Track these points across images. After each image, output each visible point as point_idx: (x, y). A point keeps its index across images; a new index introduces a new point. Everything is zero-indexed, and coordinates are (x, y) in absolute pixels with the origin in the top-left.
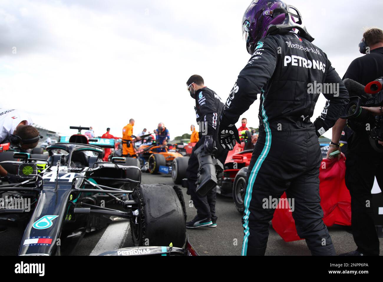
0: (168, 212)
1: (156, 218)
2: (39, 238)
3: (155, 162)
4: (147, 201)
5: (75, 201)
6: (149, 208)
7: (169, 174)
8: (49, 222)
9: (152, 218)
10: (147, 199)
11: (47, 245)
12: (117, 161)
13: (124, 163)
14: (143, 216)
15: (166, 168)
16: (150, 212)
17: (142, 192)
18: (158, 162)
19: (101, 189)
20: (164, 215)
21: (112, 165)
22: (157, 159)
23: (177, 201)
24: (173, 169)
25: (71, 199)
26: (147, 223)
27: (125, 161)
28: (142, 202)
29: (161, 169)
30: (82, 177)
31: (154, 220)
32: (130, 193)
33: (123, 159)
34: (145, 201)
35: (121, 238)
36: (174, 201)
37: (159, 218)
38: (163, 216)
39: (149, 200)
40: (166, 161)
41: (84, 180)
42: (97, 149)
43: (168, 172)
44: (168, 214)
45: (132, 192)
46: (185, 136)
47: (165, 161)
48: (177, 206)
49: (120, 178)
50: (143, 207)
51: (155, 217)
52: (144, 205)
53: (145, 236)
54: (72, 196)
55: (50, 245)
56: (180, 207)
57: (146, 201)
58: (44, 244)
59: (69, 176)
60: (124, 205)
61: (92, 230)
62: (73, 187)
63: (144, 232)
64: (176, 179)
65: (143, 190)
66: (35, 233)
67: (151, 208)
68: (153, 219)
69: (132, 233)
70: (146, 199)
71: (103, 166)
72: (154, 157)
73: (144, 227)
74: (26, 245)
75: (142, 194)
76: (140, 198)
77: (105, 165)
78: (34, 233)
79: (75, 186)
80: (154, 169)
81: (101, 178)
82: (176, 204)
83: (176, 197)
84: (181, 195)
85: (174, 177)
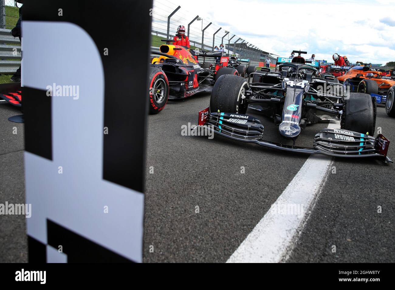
0: (361, 110)
3: (365, 89)
7: (383, 104)
18: (369, 88)
22: (369, 85)
24: (388, 100)
40: (379, 88)
43: (380, 101)
47: (377, 88)
64: (391, 111)
72: (364, 82)
85: (388, 108)
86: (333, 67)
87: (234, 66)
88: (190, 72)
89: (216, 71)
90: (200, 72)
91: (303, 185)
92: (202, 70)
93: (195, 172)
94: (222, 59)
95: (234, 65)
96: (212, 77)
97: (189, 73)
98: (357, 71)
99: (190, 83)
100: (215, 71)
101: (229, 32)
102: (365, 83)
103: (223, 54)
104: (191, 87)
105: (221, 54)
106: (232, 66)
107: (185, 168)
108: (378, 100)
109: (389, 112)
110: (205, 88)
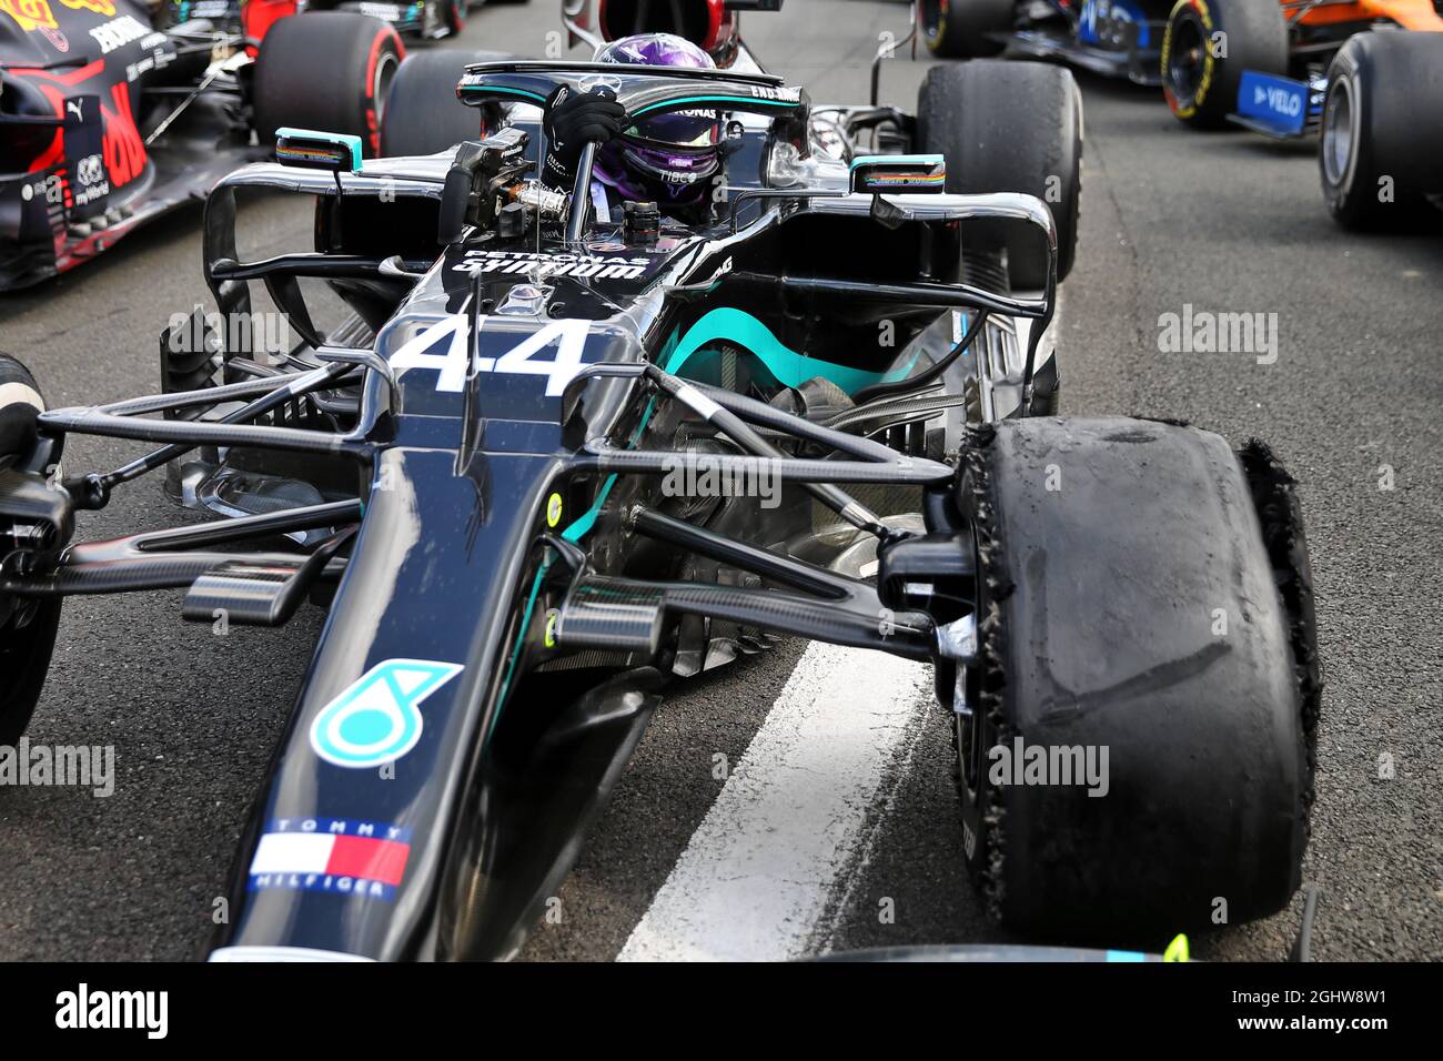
0: (1168, 659)
1: (1079, 692)
2: (336, 833)
3: (1210, 44)
4: (1023, 567)
5: (575, 532)
6: (1040, 617)
8: (405, 710)
9: (1050, 693)
10: (1031, 553)
14: (997, 672)
15: (1291, 92)
16: (1042, 645)
17: (998, 490)
20: (1141, 678)
22: (1228, 21)
23: (1246, 577)
25: (552, 525)
27: (934, 180)
28: (993, 570)
29: (1253, 96)
31: (1066, 710)
33: (926, 169)
34: (1011, 561)
35: (891, 738)
36: (1228, 577)
37: (1106, 695)
38: (1130, 683)
39: (1039, 563)
40: (1294, 31)
43: (1301, 119)
44: (1170, 673)
48: (1247, 617)
49: (911, 278)
50: (997, 605)
51: (1076, 685)
52: (1004, 593)
54: (560, 502)
56: (1270, 623)
57: (1018, 566)
59: (548, 353)
60: (886, 576)
61: (714, 660)
64: (1350, 197)
67: (1049, 615)
68: (1057, 699)
70: (1020, 555)
74: (264, 875)
75: (1000, 513)
79: (583, 431)
80: (1200, 95)
81: (784, 279)
82: (1242, 600)
83: (1243, 543)
84: (1288, 528)
85: (1336, 173)
88: (76, 99)
89: (256, 38)
90: (146, 65)
91: (771, 830)
92: (159, 45)
102: (1205, 10)
104: (95, 191)
108: (1289, 116)
109: (1342, 204)
110: (189, 168)
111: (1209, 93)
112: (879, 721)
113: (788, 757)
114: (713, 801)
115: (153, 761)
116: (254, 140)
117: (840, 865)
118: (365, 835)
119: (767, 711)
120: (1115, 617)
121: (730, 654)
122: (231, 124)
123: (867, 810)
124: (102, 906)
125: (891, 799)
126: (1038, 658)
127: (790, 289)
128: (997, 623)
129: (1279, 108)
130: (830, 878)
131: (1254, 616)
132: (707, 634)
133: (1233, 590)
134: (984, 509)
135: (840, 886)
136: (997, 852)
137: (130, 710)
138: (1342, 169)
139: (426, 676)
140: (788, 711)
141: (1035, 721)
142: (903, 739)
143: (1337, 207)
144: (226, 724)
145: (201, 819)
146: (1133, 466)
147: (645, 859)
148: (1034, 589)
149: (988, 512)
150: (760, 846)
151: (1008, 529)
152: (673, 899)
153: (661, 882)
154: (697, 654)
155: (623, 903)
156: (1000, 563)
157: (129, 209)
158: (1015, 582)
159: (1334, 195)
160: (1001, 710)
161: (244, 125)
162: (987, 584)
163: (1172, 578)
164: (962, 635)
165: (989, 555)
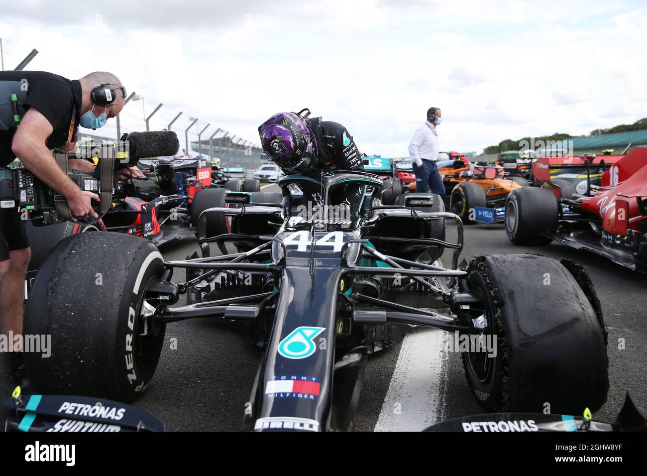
0: (560, 323)
1: (532, 336)
2: (294, 379)
3: (464, 200)
4: (507, 296)
5: (347, 292)
6: (515, 311)
7: (500, 224)
8: (309, 341)
9: (522, 336)
10: (508, 291)
11: (312, 397)
12: (416, 202)
13: (430, 206)
14: (500, 330)
15: (488, 211)
16: (517, 320)
17: (492, 273)
18: (470, 198)
19: (400, 267)
20: (552, 330)
21: (405, 212)
22: (469, 193)
23: (579, 297)
24: (507, 215)
25: (342, 290)
26: (511, 349)
27: (430, 202)
28: (495, 298)
30: (358, 242)
31: (528, 342)
32: (461, 277)
33: (428, 199)
34: (502, 294)
35: (438, 370)
36: (574, 297)
37: (541, 336)
38: (549, 331)
39: (511, 294)
40: (487, 196)
41: (362, 247)
42: (374, 179)
43: (493, 219)
45: (465, 273)
46: (506, 145)
47: (485, 197)
48: (583, 309)
49: (418, 237)
50: (498, 309)
51: (531, 333)
52: (502, 304)
53: (508, 378)
54: (343, 282)
55: (317, 398)
56: (590, 311)
57: (505, 295)
58: (306, 396)
59: (332, 240)
60: (454, 303)
61: (377, 349)
62: (344, 263)
63: (505, 367)
64: (516, 235)
65: (494, 270)
66: (286, 368)
67: (519, 311)
68: (524, 338)
69: (464, 362)
70: (505, 292)
71: (385, 214)
72: (460, 188)
73: (506, 356)
74: (271, 394)
75: (495, 280)
76: (491, 289)
77: (389, 212)
78: (282, 366)
79: (346, 261)
80: (462, 214)
82: (581, 304)
83: (575, 287)
84: (587, 283)
85: (511, 229)
86: (400, 166)
87: (218, 183)
88: (145, 205)
89: (192, 197)
90: (160, 203)
91: (410, 396)
92: (163, 198)
93: (201, 405)
94: (200, 173)
95: (219, 181)
96: (185, 209)
97: (142, 207)
98: (444, 170)
99: (146, 227)
100: (190, 198)
101: (197, 119)
102: (462, 190)
103: (201, 164)
104: (149, 234)
105: (197, 163)
106: (215, 184)
107: (180, 400)
108: (489, 218)
109: (514, 237)
110: (173, 232)
111: (464, 213)
112: (431, 366)
113: (407, 376)
114: (387, 388)
115: (197, 383)
116: (191, 225)
117: (437, 405)
118: (304, 380)
119: (395, 364)
120: (541, 311)
121: (380, 347)
122: (184, 221)
123: (439, 390)
124: (190, 425)
125: (445, 386)
126: (517, 325)
127: (383, 241)
128: (500, 315)
129: (486, 216)
130: (435, 409)
131: (585, 309)
132: (373, 341)
133: (577, 301)
134: (488, 279)
135: (439, 411)
136: (505, 393)
137: (186, 369)
138: (513, 228)
139: (313, 331)
140: (402, 364)
141: (518, 346)
142: (442, 370)
143: (513, 238)
144: (219, 372)
145: (217, 398)
146: (534, 265)
147: (371, 406)
148: (512, 303)
149: (490, 280)
150: (408, 401)
151: (499, 285)
152: (385, 417)
153: (379, 412)
154: (371, 347)
155: (369, 419)
156: (498, 295)
157: (157, 241)
158: (505, 301)
159: (511, 235)
160: (505, 343)
161: (188, 222)
162: (494, 303)
163: (557, 298)
164: (481, 322)
165: (494, 293)
